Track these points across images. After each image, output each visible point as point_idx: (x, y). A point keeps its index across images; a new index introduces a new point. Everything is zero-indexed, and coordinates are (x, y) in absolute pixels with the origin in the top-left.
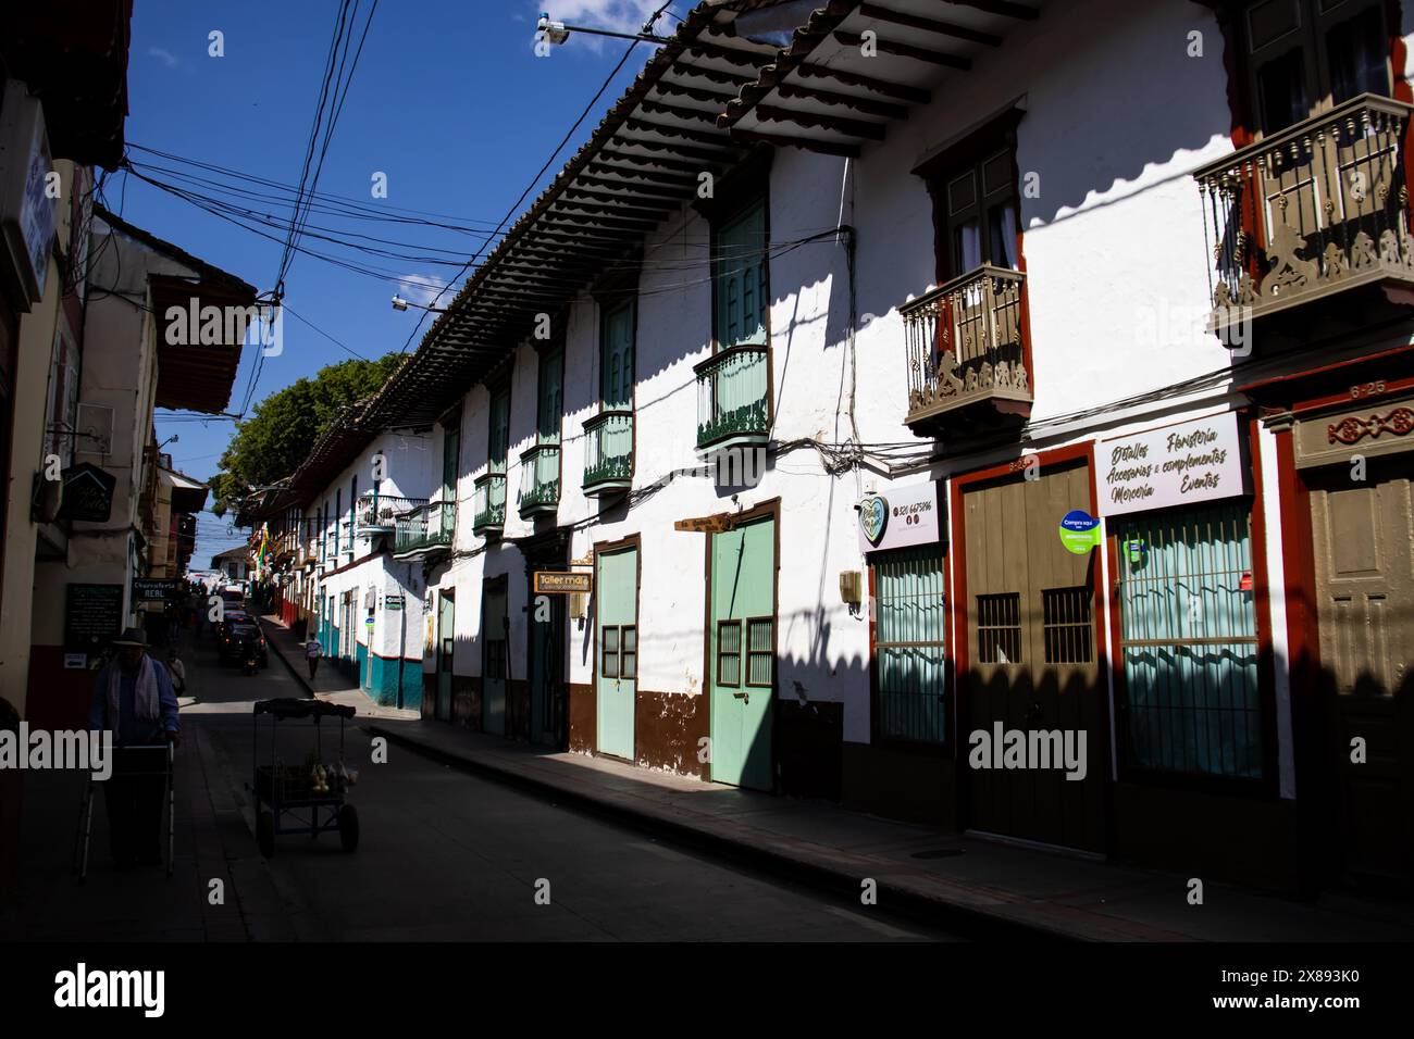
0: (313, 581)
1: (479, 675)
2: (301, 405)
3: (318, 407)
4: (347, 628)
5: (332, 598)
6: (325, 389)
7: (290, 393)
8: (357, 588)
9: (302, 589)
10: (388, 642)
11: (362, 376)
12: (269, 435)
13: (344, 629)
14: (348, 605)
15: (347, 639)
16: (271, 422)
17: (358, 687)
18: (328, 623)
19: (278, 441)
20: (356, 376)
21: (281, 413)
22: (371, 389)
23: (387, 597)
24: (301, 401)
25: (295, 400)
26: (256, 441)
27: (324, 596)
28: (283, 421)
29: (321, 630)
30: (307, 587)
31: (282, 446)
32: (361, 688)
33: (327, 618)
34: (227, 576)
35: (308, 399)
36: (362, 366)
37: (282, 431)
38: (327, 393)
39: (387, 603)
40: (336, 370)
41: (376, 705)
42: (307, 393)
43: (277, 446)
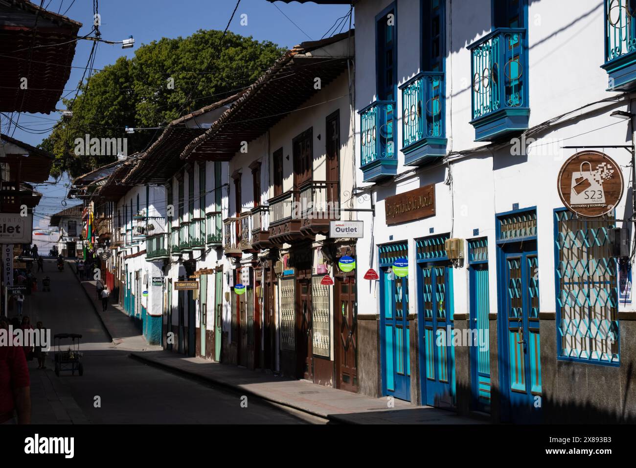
0: (121, 259)
1: (178, 325)
2: (122, 83)
3: (138, 86)
4: (138, 295)
5: (131, 273)
6: (142, 68)
7: (113, 73)
8: (141, 269)
9: (116, 264)
10: (154, 306)
11: (174, 57)
12: (95, 112)
13: (136, 296)
14: (138, 280)
15: (138, 302)
16: (97, 100)
17: (142, 334)
18: (129, 291)
19: (103, 118)
20: (169, 57)
21: (105, 92)
22: (183, 69)
23: (153, 278)
24: (121, 80)
25: (116, 81)
26: (83, 118)
27: (127, 272)
28: (107, 99)
29: (126, 296)
30: (119, 262)
31: (107, 123)
32: (143, 335)
33: (129, 288)
34: (66, 234)
35: (128, 78)
36: (175, 45)
37: (107, 108)
38: (143, 73)
39: (153, 282)
40: (150, 50)
41: (148, 344)
42: (127, 73)
43: (103, 123)
